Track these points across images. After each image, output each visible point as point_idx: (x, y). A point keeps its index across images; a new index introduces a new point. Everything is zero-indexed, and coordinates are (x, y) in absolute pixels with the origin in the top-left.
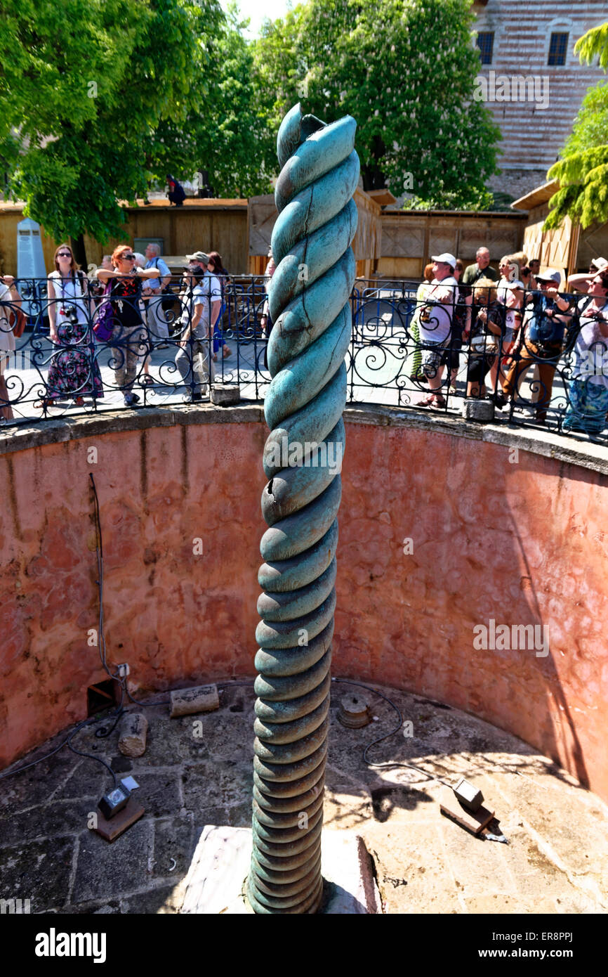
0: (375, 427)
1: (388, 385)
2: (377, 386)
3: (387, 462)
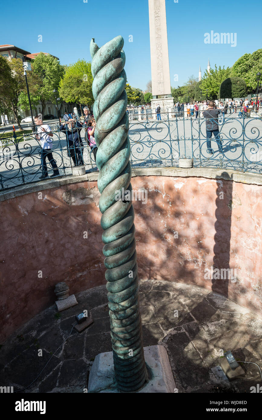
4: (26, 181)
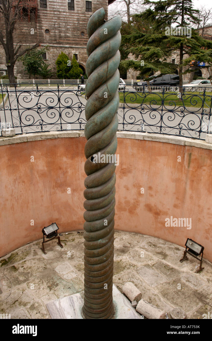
1: (75, 122)
4: (163, 131)
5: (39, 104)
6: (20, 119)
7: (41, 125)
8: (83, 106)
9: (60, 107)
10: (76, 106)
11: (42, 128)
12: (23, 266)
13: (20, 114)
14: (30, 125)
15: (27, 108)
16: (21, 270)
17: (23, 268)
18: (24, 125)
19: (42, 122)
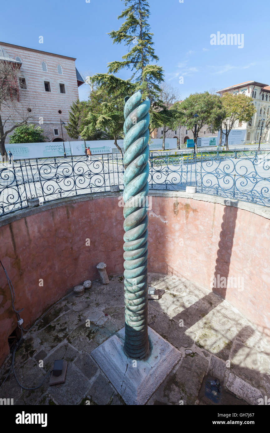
0: (88, 201)
1: (87, 188)
2: (84, 189)
3: (94, 210)
5: (57, 175)
6: (43, 189)
7: (60, 192)
8: (92, 173)
9: (74, 176)
10: (87, 173)
11: (61, 195)
12: (59, 323)
13: (42, 185)
14: (51, 194)
15: (48, 179)
16: (58, 327)
17: (59, 325)
18: (46, 195)
19: (60, 190)
